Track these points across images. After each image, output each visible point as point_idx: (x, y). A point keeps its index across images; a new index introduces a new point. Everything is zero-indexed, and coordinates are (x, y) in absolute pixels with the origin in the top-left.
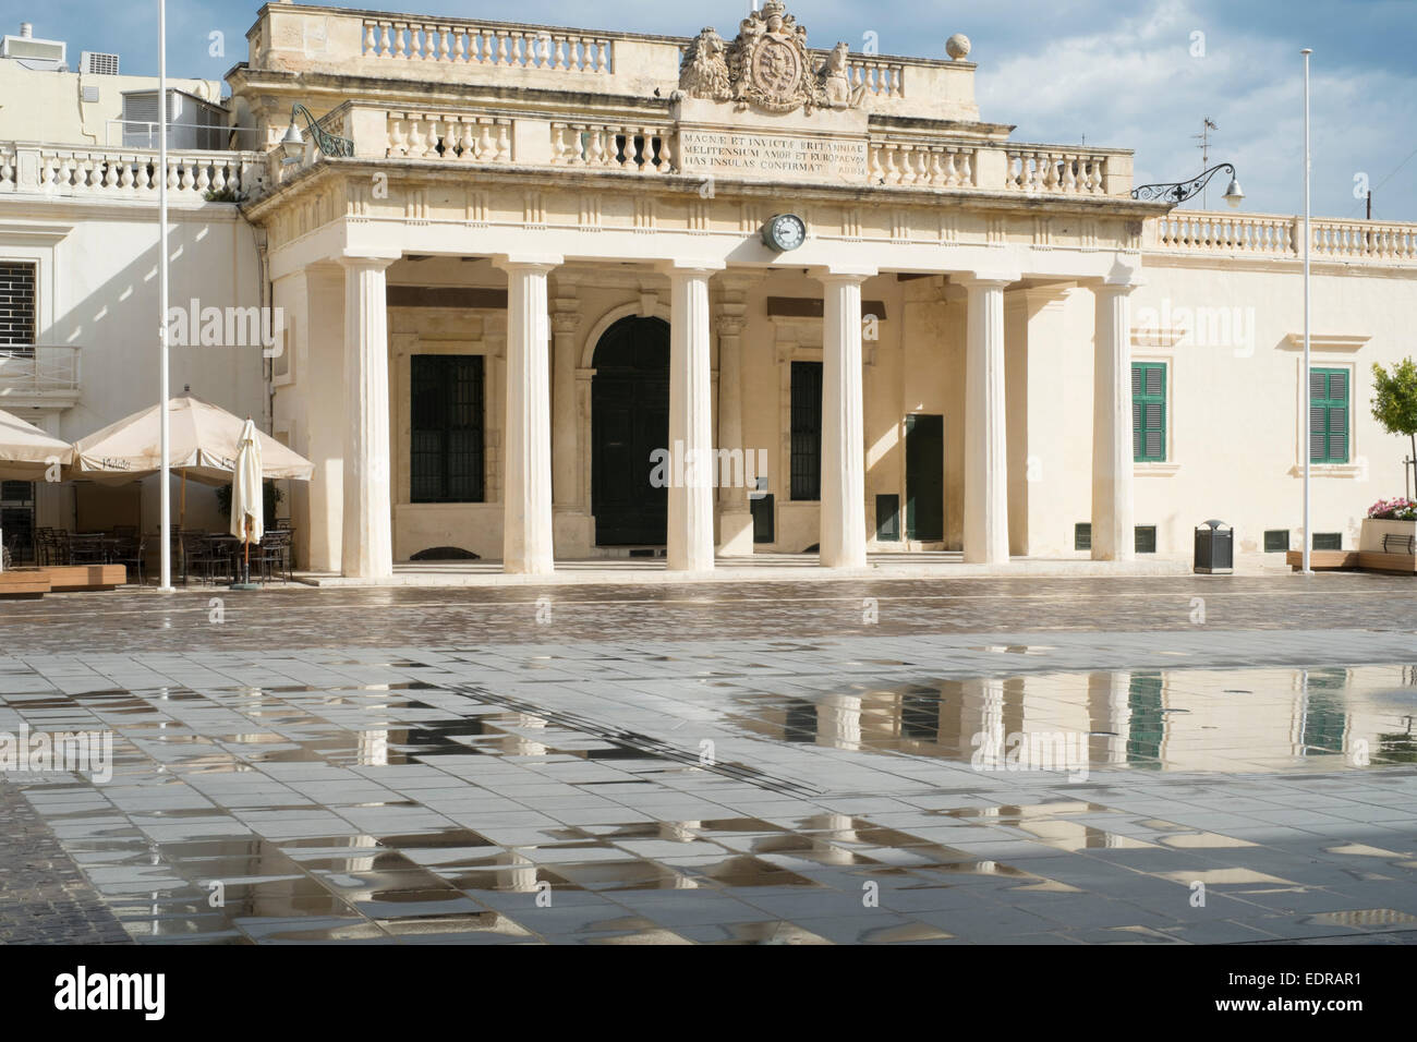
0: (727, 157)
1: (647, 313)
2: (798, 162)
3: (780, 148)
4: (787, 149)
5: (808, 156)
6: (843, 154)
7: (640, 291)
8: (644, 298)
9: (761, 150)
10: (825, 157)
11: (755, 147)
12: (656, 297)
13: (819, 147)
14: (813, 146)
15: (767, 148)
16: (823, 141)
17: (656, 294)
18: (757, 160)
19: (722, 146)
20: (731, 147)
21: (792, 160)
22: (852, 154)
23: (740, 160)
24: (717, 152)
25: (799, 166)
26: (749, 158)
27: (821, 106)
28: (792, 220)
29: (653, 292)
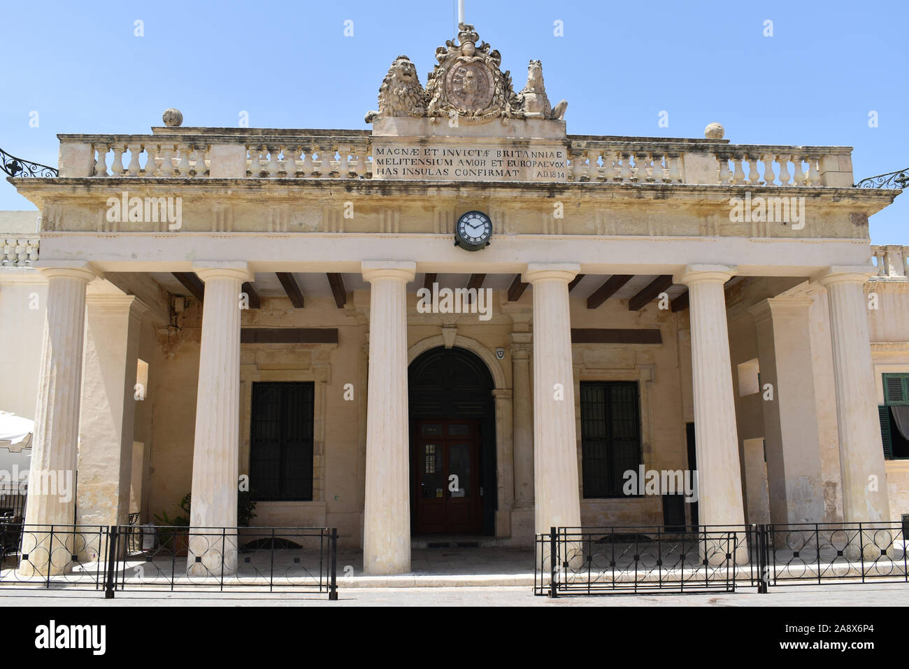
0: (420, 167)
1: (449, 343)
2: (494, 169)
3: (475, 157)
4: (482, 157)
5: (504, 164)
6: (541, 159)
7: (443, 326)
8: (445, 331)
9: (456, 159)
10: (523, 164)
11: (449, 158)
12: (455, 330)
13: (516, 154)
14: (510, 154)
15: (461, 157)
16: (519, 149)
17: (456, 327)
18: (451, 169)
19: (414, 157)
20: (424, 158)
21: (488, 167)
22: (552, 160)
23: (434, 169)
24: (409, 162)
25: (494, 172)
26: (442, 167)
27: (514, 117)
28: (478, 216)
29: (456, 326)
